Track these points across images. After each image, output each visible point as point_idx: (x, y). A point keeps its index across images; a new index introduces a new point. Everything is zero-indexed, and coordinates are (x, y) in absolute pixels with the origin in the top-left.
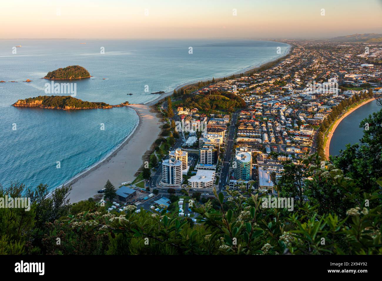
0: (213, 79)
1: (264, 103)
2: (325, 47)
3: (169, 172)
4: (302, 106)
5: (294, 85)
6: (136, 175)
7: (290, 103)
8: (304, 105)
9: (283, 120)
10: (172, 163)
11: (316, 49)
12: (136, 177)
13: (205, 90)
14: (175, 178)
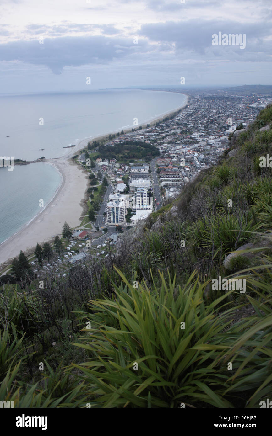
0: (122, 131)
1: (176, 151)
2: (220, 97)
3: (114, 212)
4: (212, 152)
5: (200, 134)
6: (81, 219)
7: (201, 150)
8: (213, 151)
9: (198, 165)
10: (116, 205)
11: (212, 99)
12: (81, 221)
13: (117, 141)
14: (120, 217)
